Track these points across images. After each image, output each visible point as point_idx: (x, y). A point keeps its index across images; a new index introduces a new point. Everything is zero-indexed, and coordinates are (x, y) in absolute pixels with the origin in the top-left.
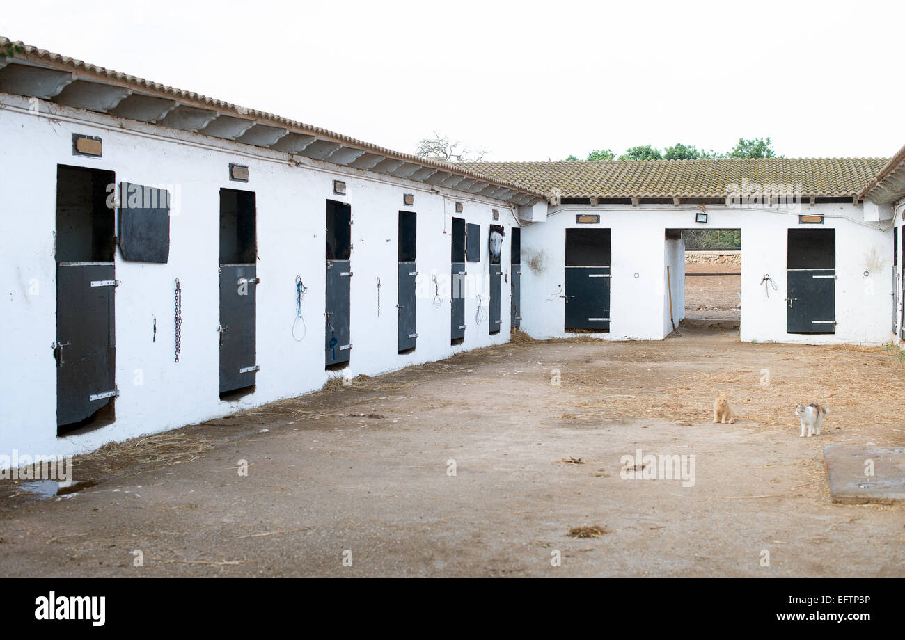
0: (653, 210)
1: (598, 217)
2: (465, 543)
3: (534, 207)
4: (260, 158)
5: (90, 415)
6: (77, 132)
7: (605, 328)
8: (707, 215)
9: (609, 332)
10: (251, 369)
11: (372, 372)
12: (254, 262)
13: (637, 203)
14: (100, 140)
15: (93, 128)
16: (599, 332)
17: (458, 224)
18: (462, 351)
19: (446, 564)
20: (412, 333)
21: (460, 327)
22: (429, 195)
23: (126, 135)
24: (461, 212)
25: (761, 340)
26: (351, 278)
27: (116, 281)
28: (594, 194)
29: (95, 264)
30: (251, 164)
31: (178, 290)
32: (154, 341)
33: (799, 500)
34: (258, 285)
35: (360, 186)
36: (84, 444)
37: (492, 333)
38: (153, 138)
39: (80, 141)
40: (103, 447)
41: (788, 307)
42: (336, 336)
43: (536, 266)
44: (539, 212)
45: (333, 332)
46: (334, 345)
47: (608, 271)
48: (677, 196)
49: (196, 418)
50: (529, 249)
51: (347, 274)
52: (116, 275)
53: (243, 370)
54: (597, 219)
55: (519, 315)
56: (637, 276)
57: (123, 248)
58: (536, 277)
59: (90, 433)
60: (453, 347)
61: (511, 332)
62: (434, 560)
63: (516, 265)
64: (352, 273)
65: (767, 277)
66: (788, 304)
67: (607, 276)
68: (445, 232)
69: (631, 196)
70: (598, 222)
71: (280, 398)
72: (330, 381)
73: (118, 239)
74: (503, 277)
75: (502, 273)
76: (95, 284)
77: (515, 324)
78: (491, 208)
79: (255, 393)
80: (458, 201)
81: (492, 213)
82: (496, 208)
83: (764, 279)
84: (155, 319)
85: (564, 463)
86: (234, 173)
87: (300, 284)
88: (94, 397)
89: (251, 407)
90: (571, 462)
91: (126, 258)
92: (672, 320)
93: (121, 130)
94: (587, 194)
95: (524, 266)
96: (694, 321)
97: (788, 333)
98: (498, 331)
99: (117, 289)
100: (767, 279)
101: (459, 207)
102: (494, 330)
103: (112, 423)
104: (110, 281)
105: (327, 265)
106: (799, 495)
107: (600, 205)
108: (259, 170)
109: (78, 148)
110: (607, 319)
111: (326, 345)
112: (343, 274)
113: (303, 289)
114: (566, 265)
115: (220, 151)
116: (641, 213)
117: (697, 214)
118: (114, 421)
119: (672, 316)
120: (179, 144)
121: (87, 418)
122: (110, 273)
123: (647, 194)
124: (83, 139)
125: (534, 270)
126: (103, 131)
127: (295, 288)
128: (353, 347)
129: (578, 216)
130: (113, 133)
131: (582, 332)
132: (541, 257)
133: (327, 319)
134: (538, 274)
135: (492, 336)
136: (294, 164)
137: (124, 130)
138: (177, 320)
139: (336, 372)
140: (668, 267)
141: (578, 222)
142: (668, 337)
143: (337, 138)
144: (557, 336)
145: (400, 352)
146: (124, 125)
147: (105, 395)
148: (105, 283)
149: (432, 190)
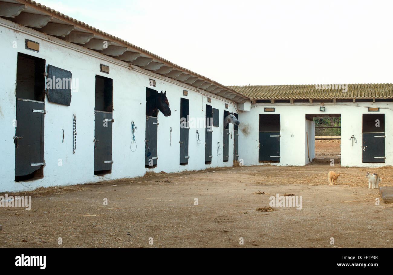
0: (300, 105)
1: (274, 108)
2: (206, 212)
3: (244, 103)
4: (115, 63)
5: (31, 173)
6: (28, 38)
7: (277, 160)
8: (325, 107)
9: (279, 162)
10: (109, 162)
11: (167, 171)
12: (112, 112)
13: (292, 102)
14: (39, 44)
15: (35, 38)
16: (274, 163)
17: (208, 108)
18: (210, 167)
19: (197, 217)
20: (187, 156)
21: (210, 156)
22: (195, 92)
23: (51, 43)
24: (210, 102)
25: (350, 166)
26: (158, 126)
27: (45, 111)
28: (272, 98)
29: (35, 101)
30: (111, 65)
31: (75, 119)
32: (63, 142)
33: (368, 203)
34: (113, 123)
35: (163, 83)
36: (29, 186)
37: (224, 161)
38: (64, 47)
39: (29, 42)
40: (37, 189)
41: (363, 151)
42: (150, 151)
43: (245, 132)
44: (247, 107)
45: (149, 150)
46: (149, 156)
47: (279, 134)
48: (311, 98)
49: (82, 181)
50: (242, 124)
51: (156, 124)
52: (45, 108)
53: (106, 162)
54: (274, 110)
55: (237, 154)
56: (292, 136)
57: (49, 96)
58: (245, 137)
59: (31, 182)
60: (206, 165)
61: (234, 162)
62: (191, 216)
63: (236, 131)
64: (158, 123)
65: (353, 136)
66: (363, 149)
67: (278, 136)
68: (202, 111)
69: (290, 98)
70: (274, 111)
71: (123, 177)
72: (147, 173)
73: (46, 91)
74: (230, 136)
75: (229, 134)
76: (35, 111)
77: (236, 158)
78: (224, 103)
79: (111, 174)
80: (209, 97)
81: (225, 105)
82: (227, 103)
83: (352, 137)
84: (63, 132)
85: (256, 194)
86: (102, 69)
87: (133, 125)
88: (33, 165)
89: (109, 180)
90: (259, 193)
91: (50, 101)
92: (309, 157)
93: (48, 40)
94: (269, 98)
95: (240, 132)
96: (319, 159)
97: (363, 162)
98: (227, 161)
99: (45, 115)
100: (353, 137)
101: (209, 100)
102: (226, 160)
103: (42, 178)
104: (42, 111)
105: (146, 118)
106: (368, 201)
107: (275, 103)
108: (114, 69)
109: (28, 46)
110: (278, 156)
111: (146, 155)
112: (154, 123)
113: (135, 128)
114: (259, 131)
115: (96, 57)
116: (294, 107)
117: (320, 107)
118: (43, 177)
119: (309, 155)
120: (76, 51)
121: (30, 174)
122: (42, 107)
123: (297, 97)
124: (30, 42)
125: (244, 134)
126: (40, 40)
127: (131, 127)
128: (159, 158)
129: (265, 108)
130: (45, 41)
131: (267, 163)
132: (248, 127)
133: (146, 143)
134: (246, 135)
135: (225, 163)
136: (131, 68)
137: (50, 41)
138: (74, 134)
139: (150, 169)
140: (307, 132)
141: (265, 111)
142: (307, 165)
143: (151, 55)
144: (255, 164)
145: (181, 164)
146: (50, 38)
147: (39, 164)
148: (40, 111)
149: (197, 90)
